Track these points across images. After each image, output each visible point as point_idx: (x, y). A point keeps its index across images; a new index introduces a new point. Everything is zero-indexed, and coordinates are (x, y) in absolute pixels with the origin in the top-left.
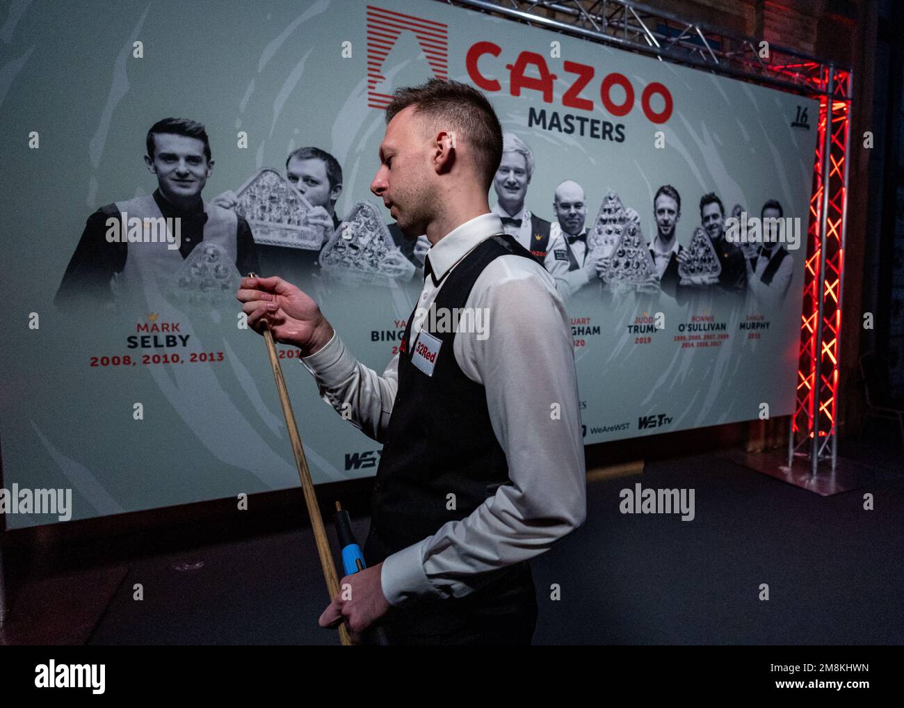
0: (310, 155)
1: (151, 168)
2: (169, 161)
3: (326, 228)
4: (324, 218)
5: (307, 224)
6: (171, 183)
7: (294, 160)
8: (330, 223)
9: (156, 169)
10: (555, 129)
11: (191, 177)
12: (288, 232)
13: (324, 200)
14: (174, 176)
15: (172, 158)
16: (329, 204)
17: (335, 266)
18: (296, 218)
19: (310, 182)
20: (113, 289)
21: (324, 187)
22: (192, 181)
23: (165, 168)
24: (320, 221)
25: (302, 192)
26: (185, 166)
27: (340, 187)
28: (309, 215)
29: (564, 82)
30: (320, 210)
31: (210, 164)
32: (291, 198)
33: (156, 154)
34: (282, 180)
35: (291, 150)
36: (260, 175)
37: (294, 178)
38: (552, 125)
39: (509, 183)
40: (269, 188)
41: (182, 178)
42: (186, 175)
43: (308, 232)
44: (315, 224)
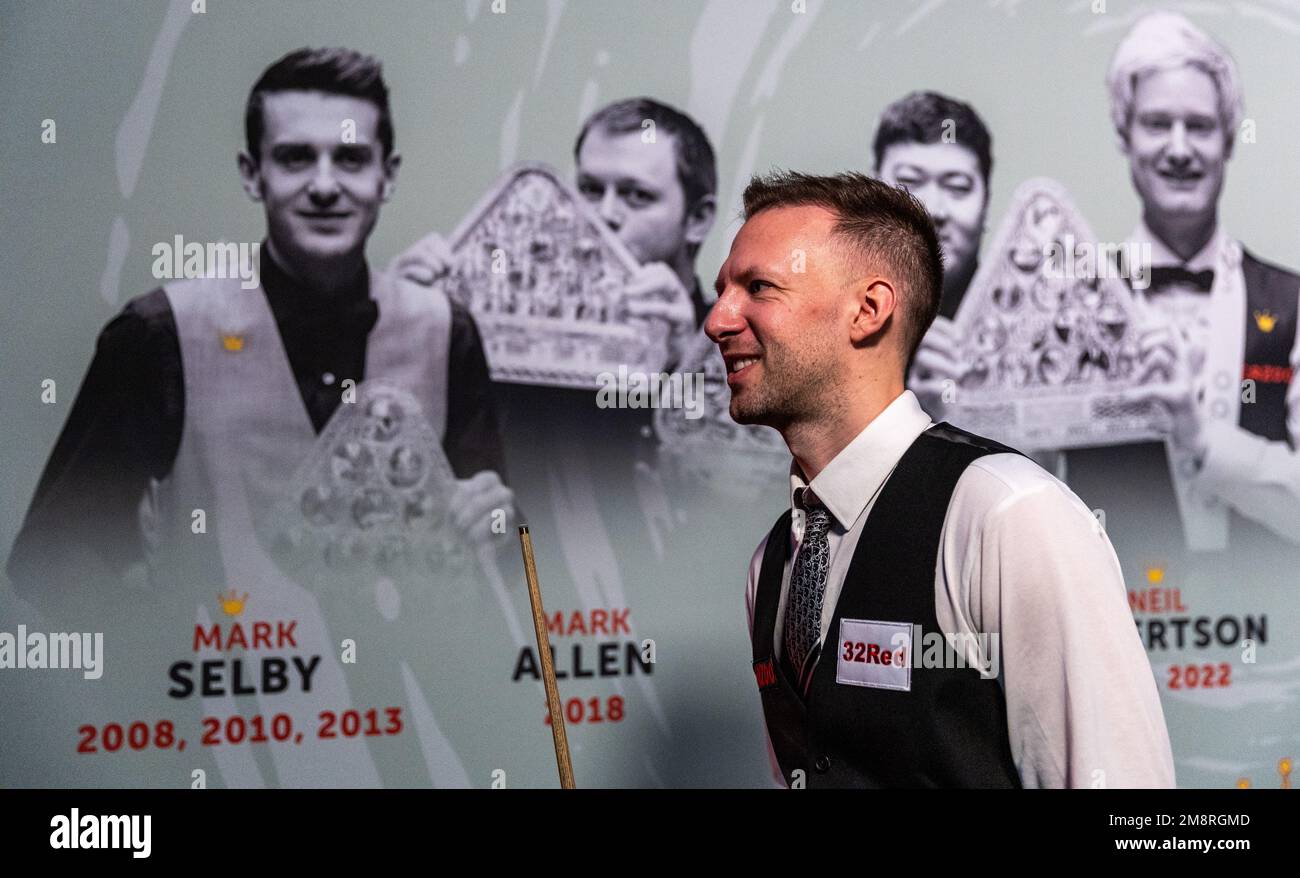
0: (632, 120)
1: (253, 185)
2: (295, 165)
3: (673, 324)
4: (667, 295)
5: (624, 316)
6: (296, 222)
7: (594, 138)
8: (684, 310)
9: (264, 188)
11: (343, 204)
12: (576, 342)
13: (667, 244)
14: (304, 203)
15: (301, 155)
16: (680, 256)
17: (697, 438)
18: (596, 303)
19: (633, 198)
21: (668, 210)
22: (344, 215)
23: (285, 182)
24: (657, 306)
25: (614, 226)
26: (332, 174)
27: (711, 206)
28: (631, 290)
30: (660, 275)
31: (390, 164)
32: (586, 244)
33: (266, 148)
34: (564, 196)
35: (587, 108)
36: (510, 187)
37: (593, 187)
39: (1173, 160)
40: (531, 219)
41: (323, 207)
42: (333, 198)
43: (626, 341)
44: (646, 317)
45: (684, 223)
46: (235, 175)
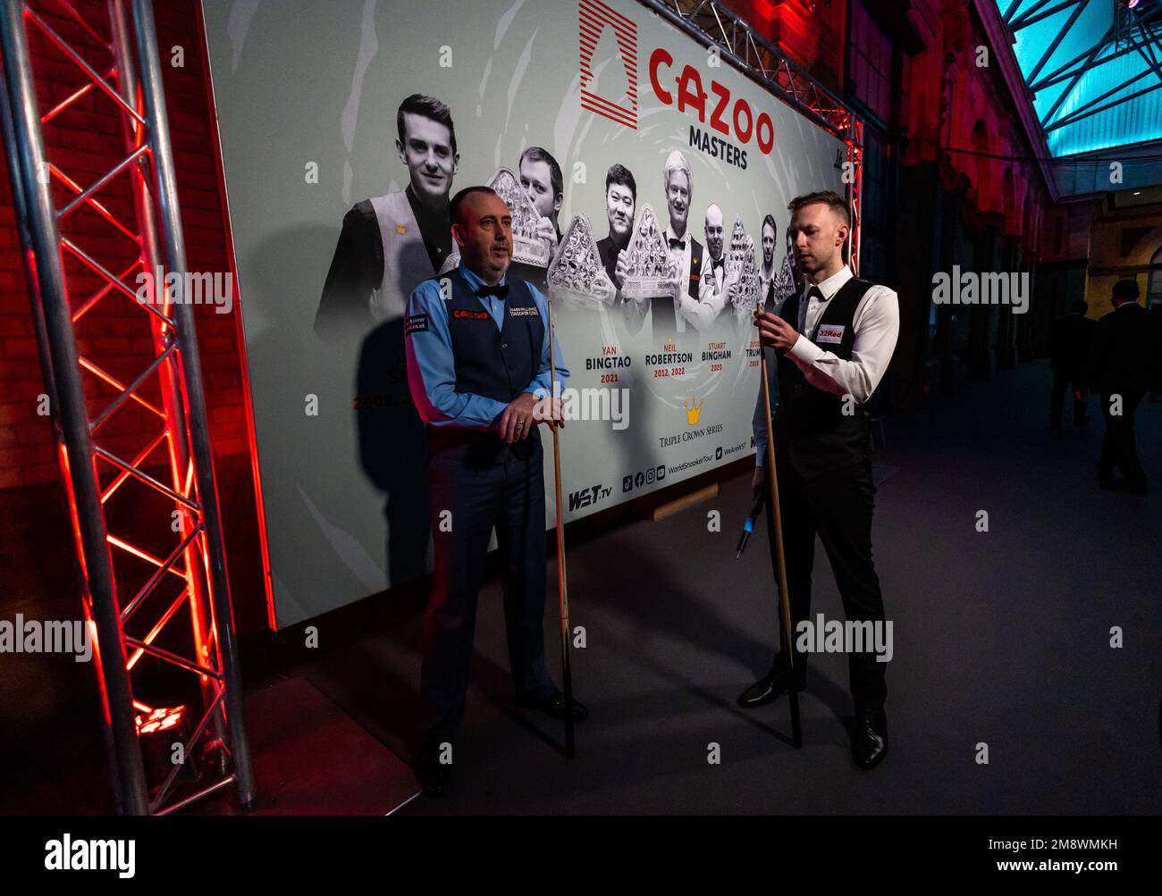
0: (537, 156)
1: (403, 157)
2: (420, 150)
3: (552, 242)
4: (550, 231)
5: (537, 236)
6: (422, 177)
7: (525, 160)
8: (554, 236)
9: (407, 158)
10: (706, 150)
11: (439, 173)
12: (522, 245)
13: (549, 210)
14: (424, 168)
15: (421, 146)
16: (553, 215)
17: (558, 286)
18: (528, 230)
19: (538, 189)
20: (373, 311)
21: (548, 196)
22: (440, 178)
23: (417, 158)
24: (546, 234)
25: (533, 200)
26: (434, 157)
27: (562, 196)
28: (538, 226)
29: (712, 102)
30: (546, 222)
31: (456, 158)
32: (524, 205)
33: (407, 141)
34: (517, 184)
35: (522, 150)
36: (498, 176)
37: (525, 182)
38: (705, 146)
39: (677, 203)
40: (506, 192)
41: (432, 172)
42: (435, 169)
43: (537, 246)
44: (543, 238)
45: (554, 202)
46: (396, 150)
